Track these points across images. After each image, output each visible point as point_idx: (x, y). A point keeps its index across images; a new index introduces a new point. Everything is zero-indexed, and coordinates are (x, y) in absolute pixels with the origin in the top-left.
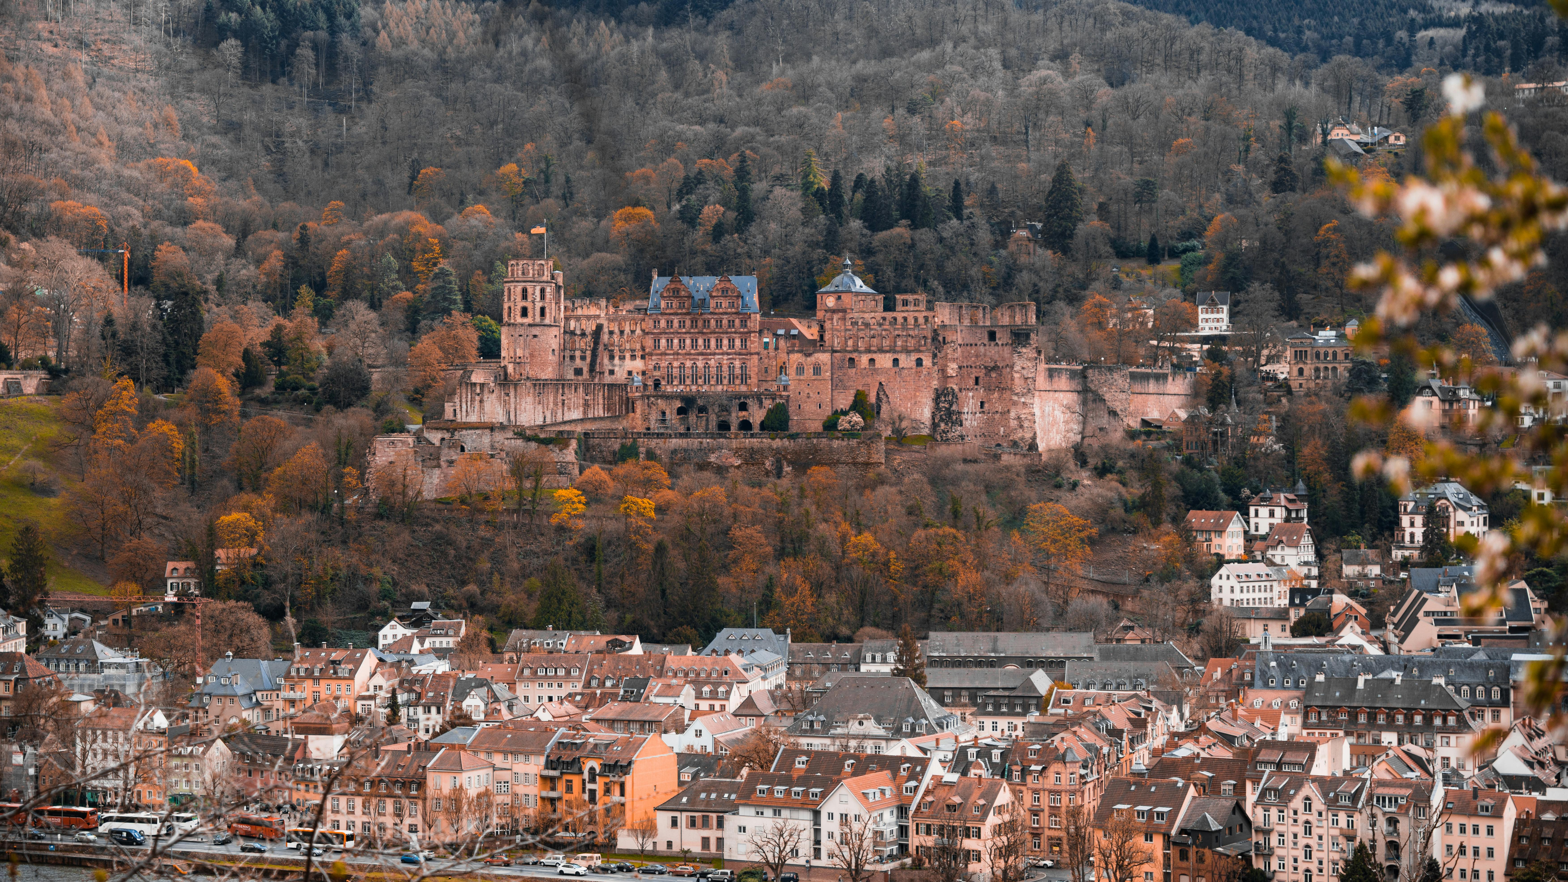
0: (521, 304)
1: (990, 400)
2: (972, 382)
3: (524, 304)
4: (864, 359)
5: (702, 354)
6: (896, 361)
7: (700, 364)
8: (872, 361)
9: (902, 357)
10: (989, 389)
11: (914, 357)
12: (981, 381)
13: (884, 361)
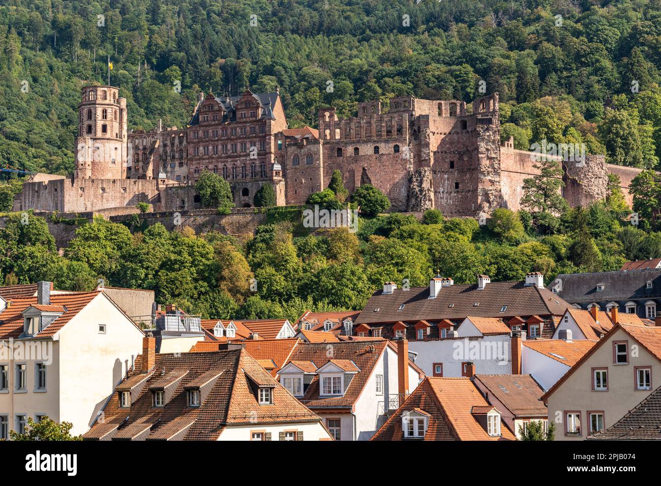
0: (86, 123)
1: (463, 181)
2: (447, 166)
3: (89, 122)
4: (350, 150)
5: (230, 157)
6: (377, 149)
7: (229, 166)
8: (356, 149)
9: (382, 146)
10: (462, 172)
11: (392, 145)
12: (455, 165)
13: (367, 150)
